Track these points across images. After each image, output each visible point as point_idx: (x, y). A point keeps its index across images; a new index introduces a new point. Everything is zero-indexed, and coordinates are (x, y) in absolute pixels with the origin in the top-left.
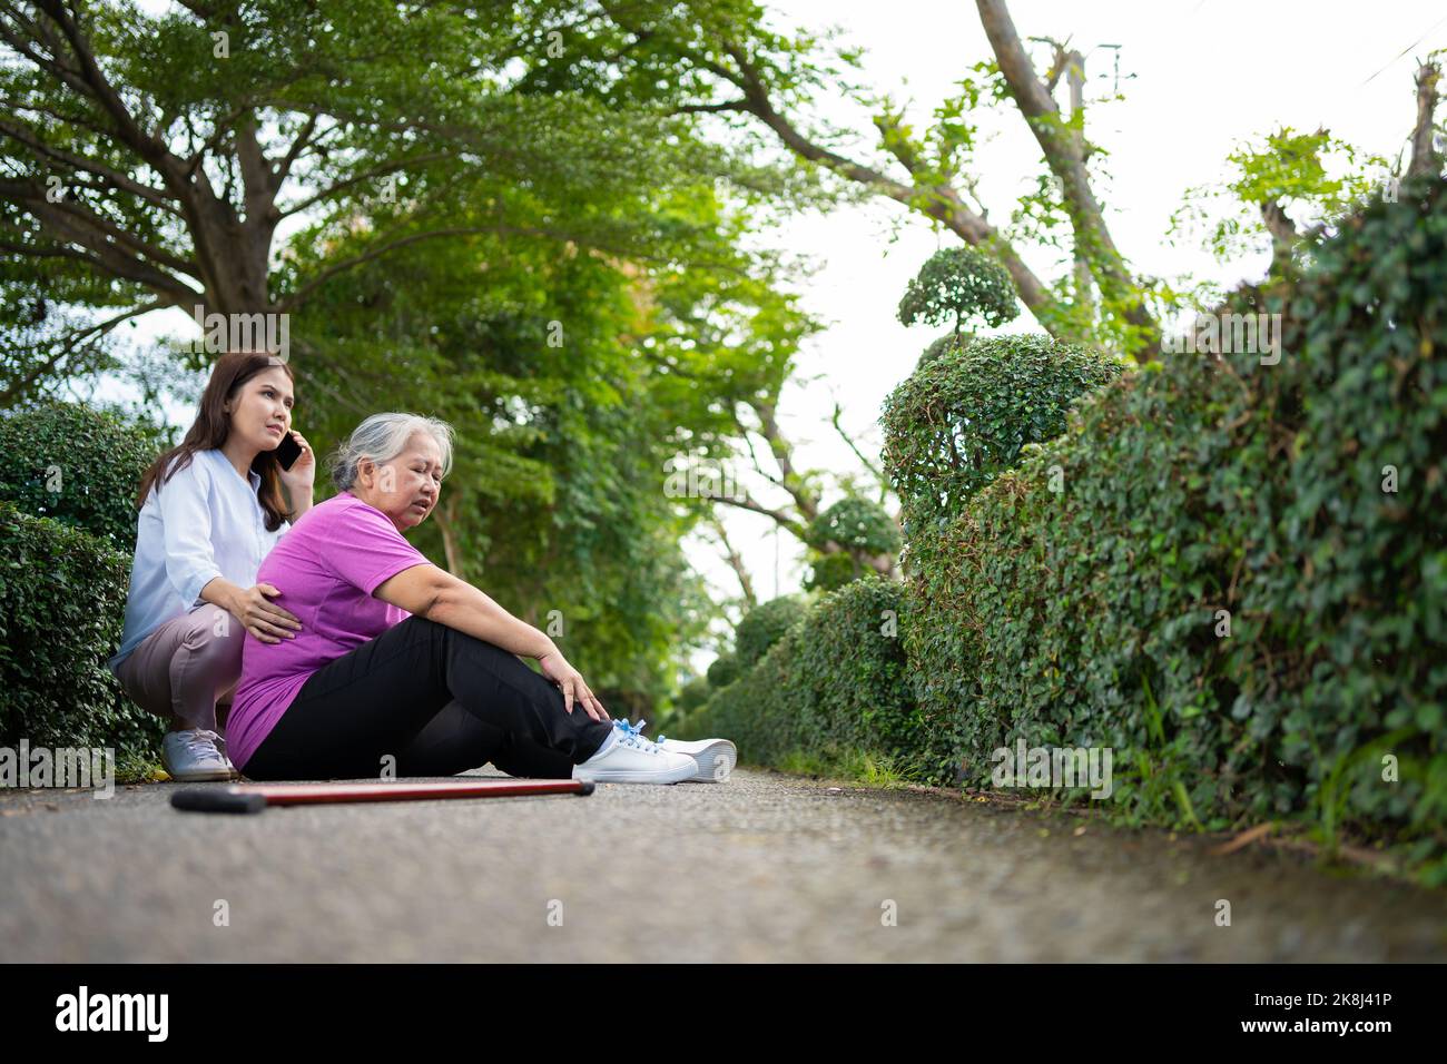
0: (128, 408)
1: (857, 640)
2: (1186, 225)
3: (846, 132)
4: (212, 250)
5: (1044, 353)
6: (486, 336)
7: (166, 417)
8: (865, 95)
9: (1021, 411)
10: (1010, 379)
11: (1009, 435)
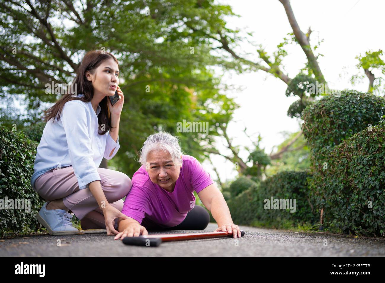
1: (283, 187)
3: (249, 53)
5: (358, 95)
6: (154, 110)
8: (255, 44)
9: (354, 112)
10: (349, 102)
11: (350, 119)
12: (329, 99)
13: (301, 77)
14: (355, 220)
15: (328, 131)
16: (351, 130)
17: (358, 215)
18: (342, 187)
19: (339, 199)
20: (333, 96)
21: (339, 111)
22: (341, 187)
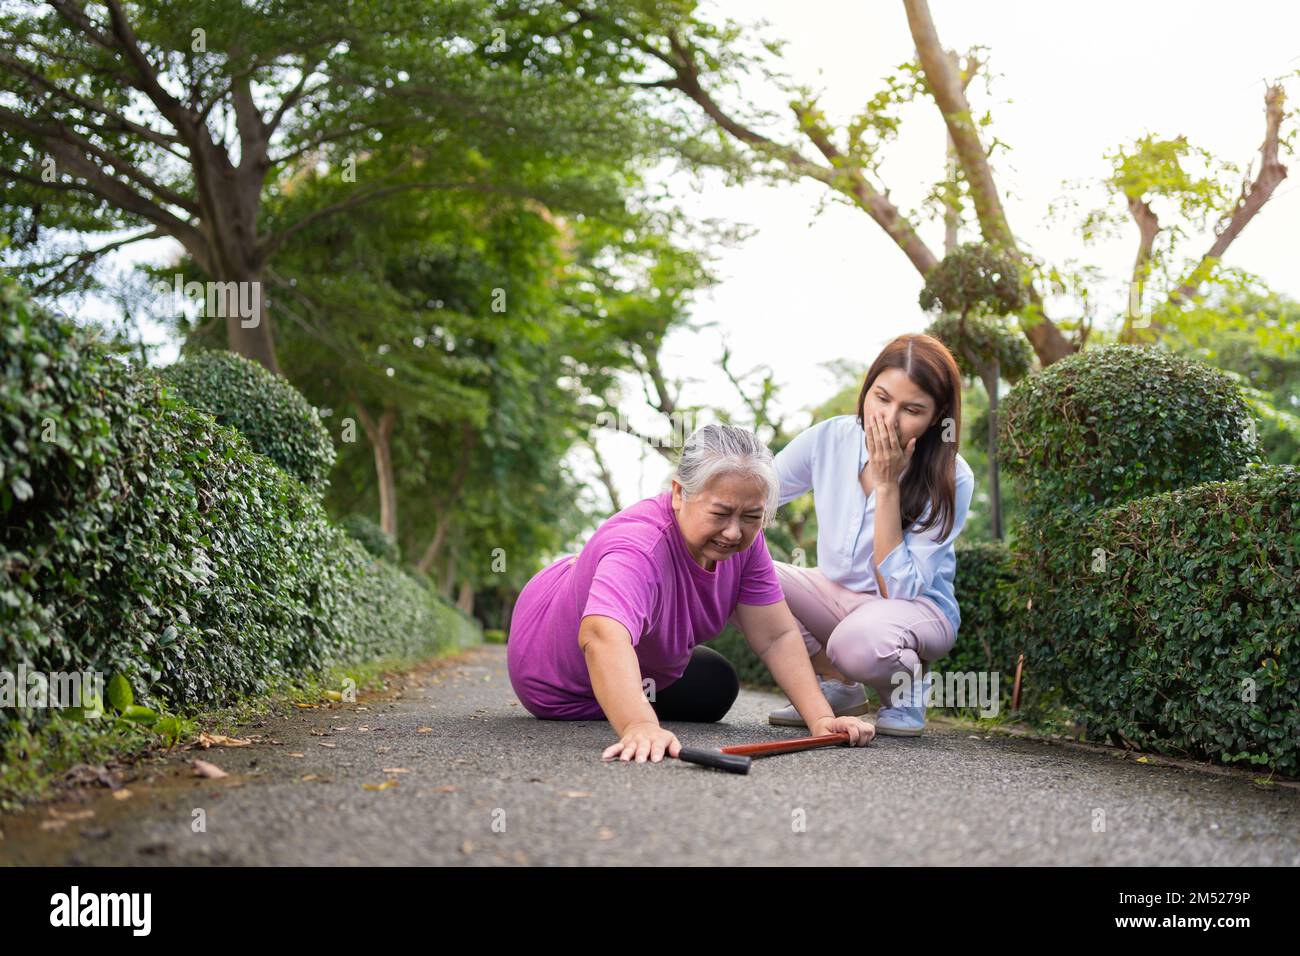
0: (108, 326)
2: (1059, 213)
3: (767, 114)
4: (213, 191)
6: (428, 276)
7: (141, 336)
8: (786, 82)
9: (1155, 416)
10: (1143, 387)
11: (1142, 436)
12: (1088, 371)
13: (970, 255)
14: (1137, 713)
15: (1078, 462)
16: (1142, 466)
17: (1149, 701)
18: (1113, 625)
19: (1099, 652)
20: (1097, 362)
21: (1114, 409)
22: (1111, 625)
